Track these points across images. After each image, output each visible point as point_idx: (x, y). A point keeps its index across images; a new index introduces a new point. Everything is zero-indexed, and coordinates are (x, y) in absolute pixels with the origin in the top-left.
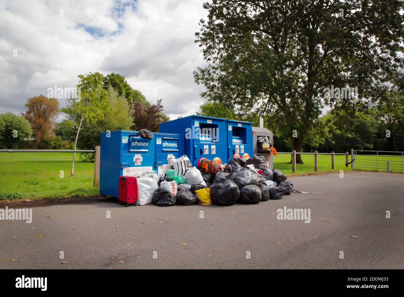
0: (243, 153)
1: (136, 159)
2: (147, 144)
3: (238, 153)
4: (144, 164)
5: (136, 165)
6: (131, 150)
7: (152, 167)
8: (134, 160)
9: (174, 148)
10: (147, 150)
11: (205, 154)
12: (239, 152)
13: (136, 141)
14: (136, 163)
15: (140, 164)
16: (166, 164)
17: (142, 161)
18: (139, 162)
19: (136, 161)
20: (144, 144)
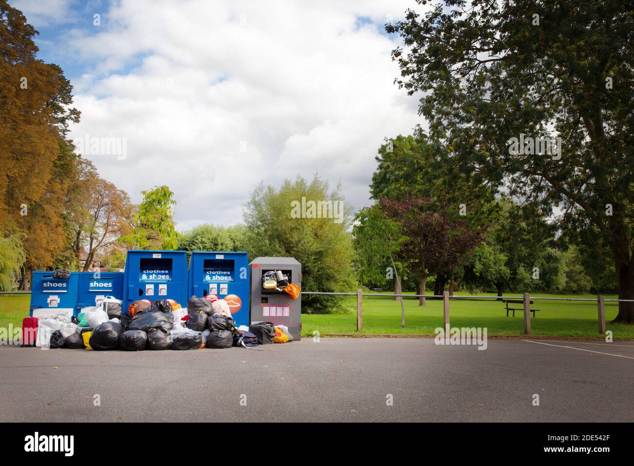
0: (226, 294)
1: (51, 301)
2: (65, 285)
3: (216, 295)
4: (60, 306)
5: (50, 306)
6: (44, 291)
7: (72, 309)
8: (48, 302)
9: (108, 288)
10: (66, 291)
11: (147, 295)
12: (216, 293)
13: (48, 282)
14: (50, 305)
15: (57, 306)
16: (91, 306)
17: (59, 302)
18: (55, 304)
19: (50, 303)
20: (60, 285)
